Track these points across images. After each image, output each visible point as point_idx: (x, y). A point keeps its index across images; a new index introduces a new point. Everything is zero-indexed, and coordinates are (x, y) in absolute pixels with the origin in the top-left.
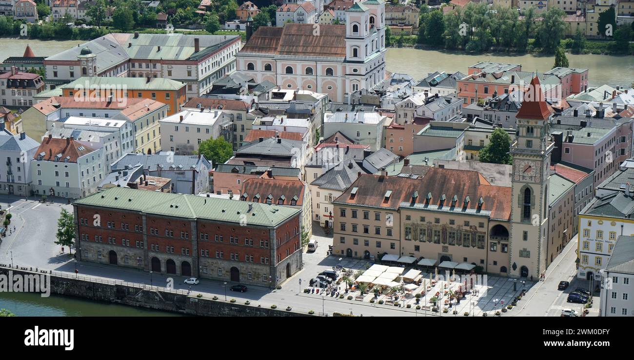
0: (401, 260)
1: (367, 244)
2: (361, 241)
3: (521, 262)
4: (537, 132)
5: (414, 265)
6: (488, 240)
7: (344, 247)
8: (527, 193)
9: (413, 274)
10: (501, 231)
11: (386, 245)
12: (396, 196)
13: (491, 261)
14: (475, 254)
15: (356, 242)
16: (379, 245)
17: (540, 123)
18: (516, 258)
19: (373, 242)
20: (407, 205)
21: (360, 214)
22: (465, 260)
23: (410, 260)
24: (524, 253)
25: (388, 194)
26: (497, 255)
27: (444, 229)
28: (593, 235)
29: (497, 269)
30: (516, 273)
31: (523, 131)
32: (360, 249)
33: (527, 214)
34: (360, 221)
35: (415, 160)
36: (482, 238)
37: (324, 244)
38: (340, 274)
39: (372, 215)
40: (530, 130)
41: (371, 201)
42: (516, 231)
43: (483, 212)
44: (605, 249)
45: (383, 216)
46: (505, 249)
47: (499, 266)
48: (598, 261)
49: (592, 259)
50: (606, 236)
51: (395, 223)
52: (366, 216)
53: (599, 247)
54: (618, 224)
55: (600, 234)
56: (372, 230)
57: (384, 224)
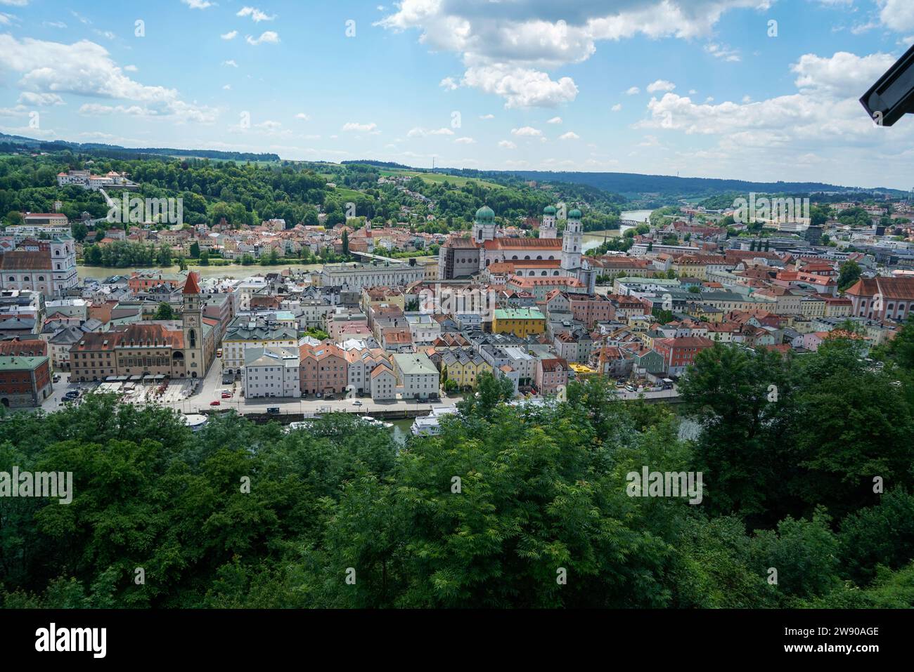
0: (120, 378)
1: (94, 372)
2: (90, 371)
3: (192, 370)
4: (195, 300)
5: (128, 380)
6: (172, 361)
7: (79, 376)
8: (192, 333)
9: (129, 385)
10: (179, 355)
11: (107, 371)
12: (111, 343)
13: (174, 372)
14: (165, 369)
15: (87, 372)
16: (102, 372)
17: (196, 295)
18: (189, 368)
19: (98, 371)
20: (120, 347)
21: (88, 356)
22: (159, 373)
23: (125, 378)
24: (194, 365)
25: (106, 342)
26: (178, 368)
27: (144, 358)
28: (230, 350)
29: (178, 375)
30: (190, 376)
31: (187, 300)
32: (90, 376)
33: (193, 344)
34: (89, 359)
35: (117, 323)
36: (168, 360)
37: (65, 376)
38: (81, 392)
39: (96, 355)
40: (191, 299)
41: (94, 348)
42: (188, 354)
43: (167, 346)
44: (238, 357)
45: (104, 355)
46: (182, 364)
47: (179, 373)
48: (234, 363)
49: (231, 363)
50: (237, 350)
51: (112, 358)
52: (92, 356)
53: (234, 356)
54: (243, 343)
55: (234, 349)
56: (97, 364)
57: (105, 359)
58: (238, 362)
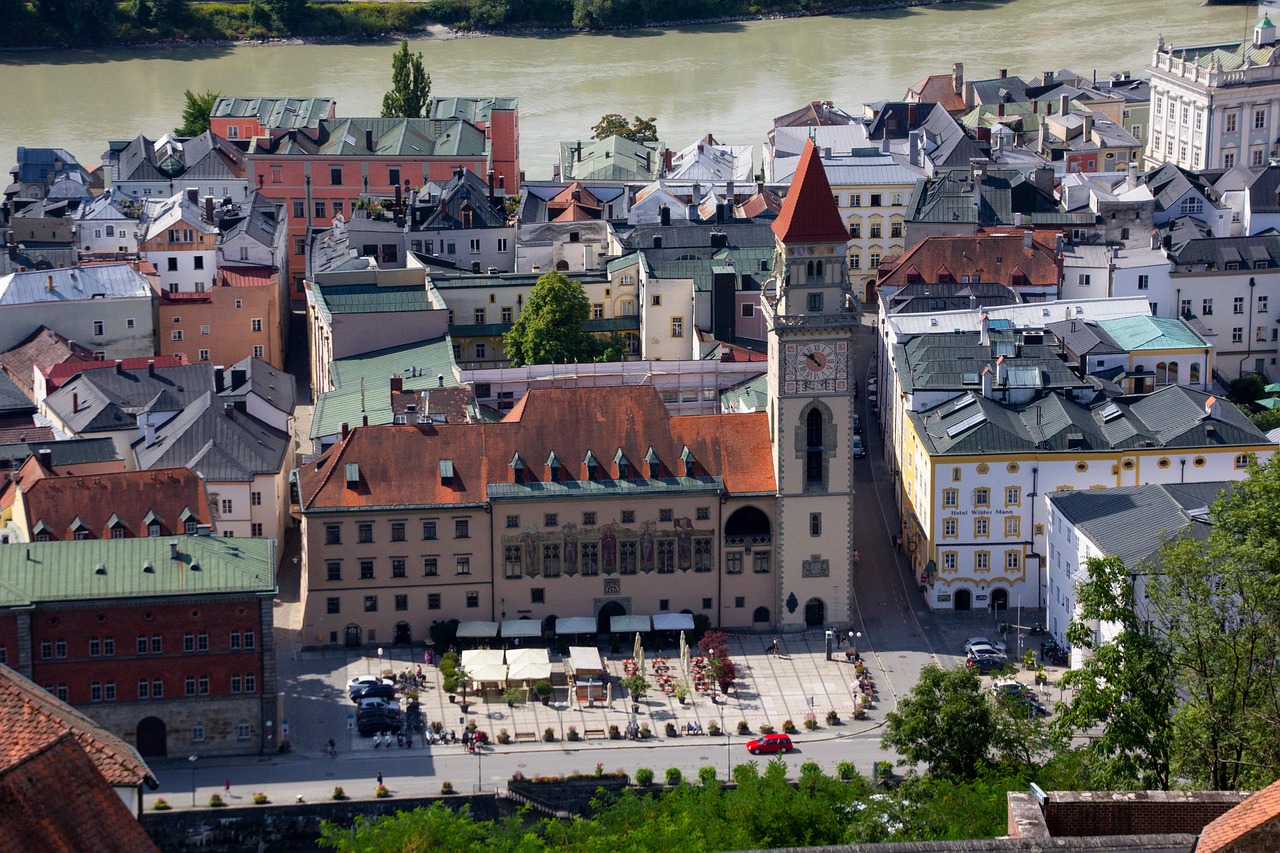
1: (402, 603)
2: (386, 600)
3: (808, 591)
6: (721, 548)
7: (339, 623)
8: (815, 421)
10: (751, 523)
11: (453, 601)
13: (729, 600)
14: (688, 585)
15: (372, 605)
16: (434, 602)
17: (840, 250)
18: (794, 583)
19: (418, 599)
20: (506, 489)
21: (382, 530)
22: (664, 605)
24: (816, 567)
25: (447, 467)
26: (749, 585)
27: (609, 540)
28: (966, 500)
29: (745, 617)
30: (798, 617)
31: (798, 274)
32: (382, 622)
33: (813, 472)
34: (382, 548)
36: (704, 546)
39: (414, 528)
40: (816, 269)
42: (792, 521)
43: (702, 484)
44: (997, 531)
45: (446, 527)
46: (766, 564)
47: (750, 607)
48: (982, 561)
49: (966, 558)
50: (997, 499)
51: (477, 543)
52: (398, 534)
53: (982, 526)
54: (1025, 466)
55: (982, 497)
56: (415, 568)
57: (447, 543)
58: (997, 557)
